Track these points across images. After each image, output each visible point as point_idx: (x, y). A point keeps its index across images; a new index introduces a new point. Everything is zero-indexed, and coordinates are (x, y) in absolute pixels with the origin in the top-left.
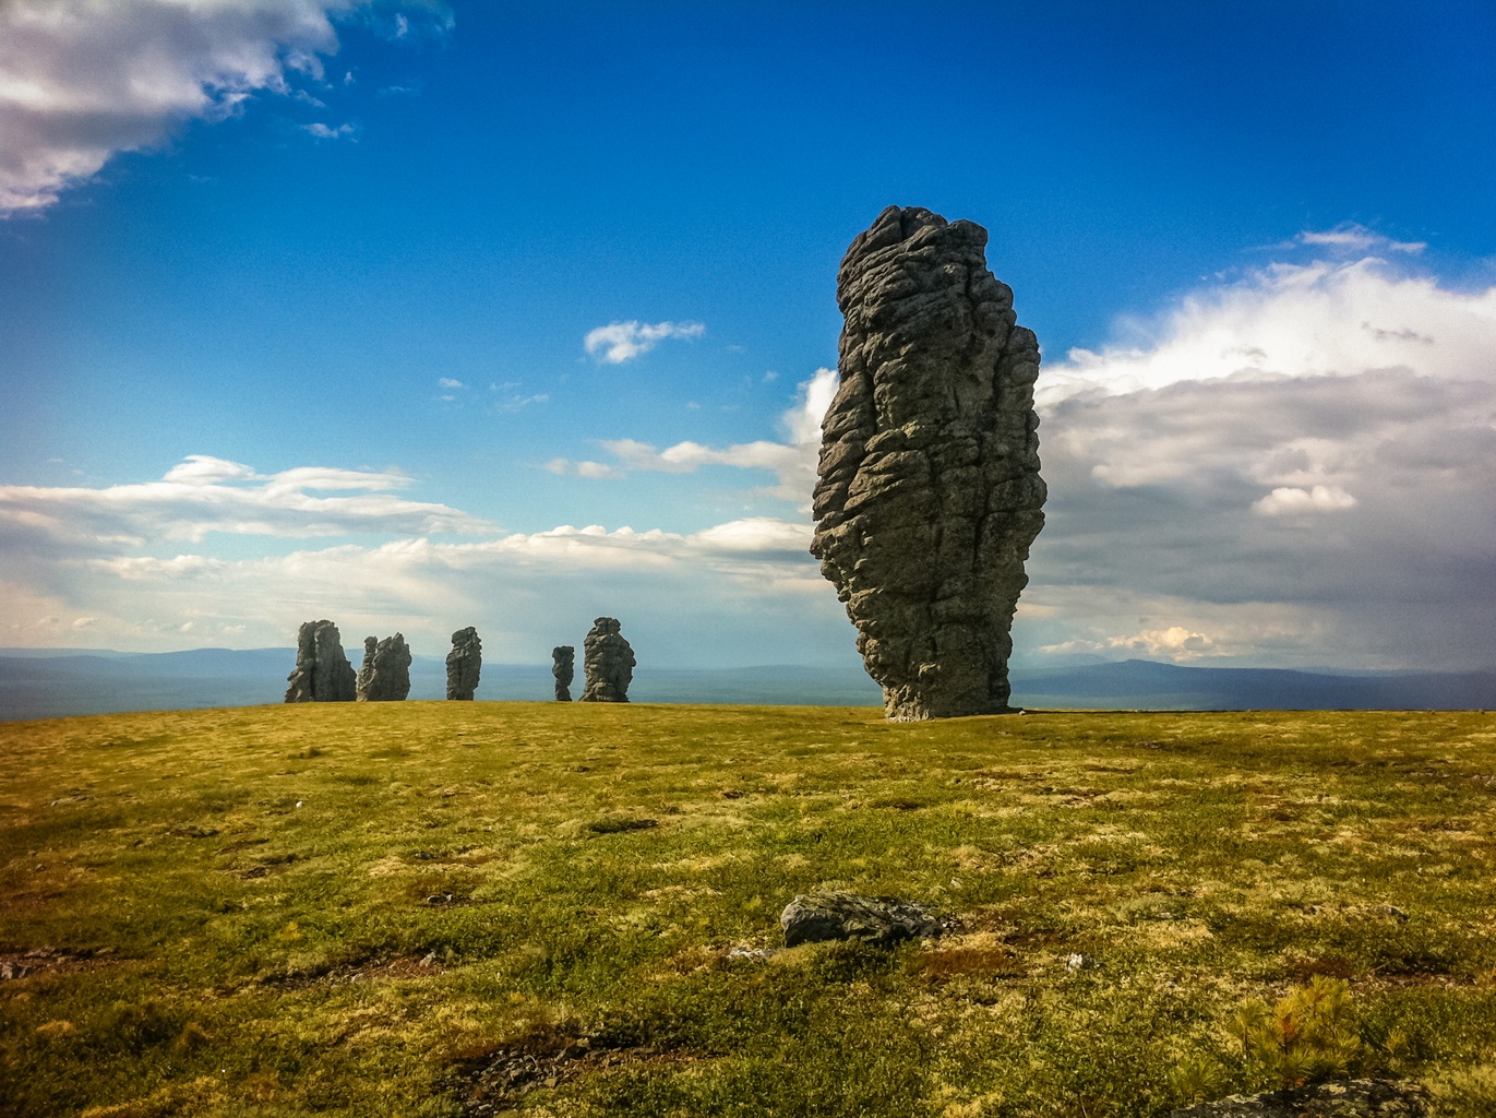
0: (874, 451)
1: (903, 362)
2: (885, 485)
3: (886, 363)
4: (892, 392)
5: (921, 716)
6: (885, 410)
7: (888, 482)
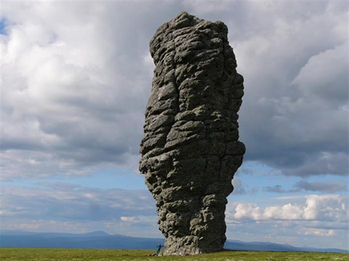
0: (180, 120)
1: (196, 79)
2: (187, 136)
3: (187, 79)
4: (190, 93)
5: (195, 252)
6: (185, 102)
7: (189, 135)
